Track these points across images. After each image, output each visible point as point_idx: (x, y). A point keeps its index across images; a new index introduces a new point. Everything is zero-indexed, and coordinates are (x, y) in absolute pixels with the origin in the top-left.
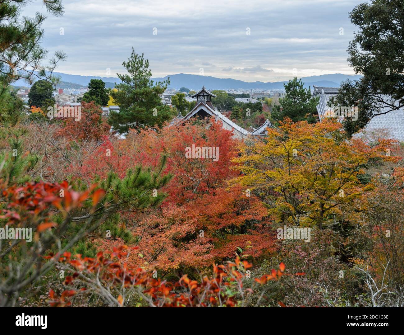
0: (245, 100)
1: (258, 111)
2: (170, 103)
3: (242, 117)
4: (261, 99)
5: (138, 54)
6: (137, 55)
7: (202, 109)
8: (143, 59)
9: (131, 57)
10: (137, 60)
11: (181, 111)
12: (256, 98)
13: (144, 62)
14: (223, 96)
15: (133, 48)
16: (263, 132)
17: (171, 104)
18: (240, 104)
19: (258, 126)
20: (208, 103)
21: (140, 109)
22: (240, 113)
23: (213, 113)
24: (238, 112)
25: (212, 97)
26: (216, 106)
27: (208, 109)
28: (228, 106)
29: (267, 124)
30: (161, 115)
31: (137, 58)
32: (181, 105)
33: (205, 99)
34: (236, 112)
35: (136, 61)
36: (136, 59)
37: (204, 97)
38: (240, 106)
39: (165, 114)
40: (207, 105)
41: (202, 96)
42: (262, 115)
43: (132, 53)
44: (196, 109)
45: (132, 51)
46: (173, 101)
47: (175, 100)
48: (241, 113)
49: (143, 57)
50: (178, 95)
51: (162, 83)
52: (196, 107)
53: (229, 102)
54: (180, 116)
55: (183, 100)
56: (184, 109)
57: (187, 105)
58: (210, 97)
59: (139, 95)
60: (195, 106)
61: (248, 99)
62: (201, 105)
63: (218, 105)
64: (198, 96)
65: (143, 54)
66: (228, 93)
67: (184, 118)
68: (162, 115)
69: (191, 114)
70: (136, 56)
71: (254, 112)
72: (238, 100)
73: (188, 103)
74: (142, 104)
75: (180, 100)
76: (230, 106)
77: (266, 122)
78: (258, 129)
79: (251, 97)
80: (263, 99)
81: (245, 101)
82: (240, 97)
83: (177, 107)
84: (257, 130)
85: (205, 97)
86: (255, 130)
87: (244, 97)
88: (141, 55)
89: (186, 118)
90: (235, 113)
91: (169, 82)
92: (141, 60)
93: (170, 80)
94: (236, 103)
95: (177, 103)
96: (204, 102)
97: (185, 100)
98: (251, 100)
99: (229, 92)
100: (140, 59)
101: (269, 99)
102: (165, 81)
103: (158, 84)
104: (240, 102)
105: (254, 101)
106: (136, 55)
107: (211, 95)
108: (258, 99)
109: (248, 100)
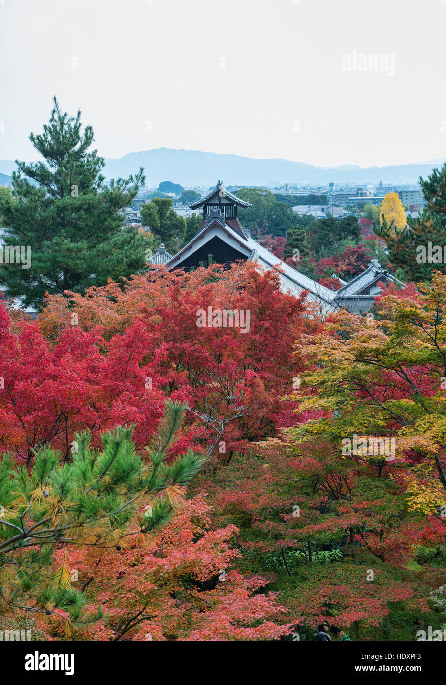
0: (316, 210)
1: (350, 237)
2: (136, 221)
3: (310, 253)
4: (356, 208)
5: (68, 112)
6: (65, 115)
7: (216, 237)
8: (80, 125)
9: (51, 120)
10: (66, 127)
11: (164, 241)
12: (343, 205)
13: (82, 133)
14: (264, 202)
15: (55, 99)
16: (366, 291)
17: (139, 222)
18: (307, 220)
19: (352, 274)
20: (230, 221)
21: (72, 245)
22: (305, 243)
23: (242, 246)
24: (301, 240)
25: (239, 208)
26: (246, 227)
27: (230, 236)
28: (277, 225)
29: (374, 269)
30: (125, 260)
31: (66, 121)
32: (163, 226)
33: (222, 212)
34: (296, 240)
35: (61, 129)
36: (62, 124)
37: (220, 208)
38: (305, 225)
39: (133, 257)
40: (228, 228)
41: (217, 205)
42: (360, 248)
43: (54, 112)
44: (202, 237)
45: (52, 107)
46: (144, 215)
47: (150, 215)
48: (309, 243)
49: (80, 121)
50: (156, 202)
51: (127, 183)
52: (203, 231)
53: (278, 216)
54: (162, 252)
55: (168, 215)
56: (171, 235)
57: (178, 224)
58: (236, 207)
59: (69, 212)
60: (198, 230)
61: (323, 207)
62: (215, 226)
63: (251, 224)
64: (206, 205)
65: (79, 113)
66: (276, 195)
67: (173, 258)
68: (127, 258)
69: (190, 248)
70: (63, 118)
71: (340, 239)
72: (300, 210)
73: (181, 222)
74: (77, 233)
75: (161, 213)
76: (281, 227)
77: (370, 266)
78: (352, 284)
79: (331, 202)
80: (361, 206)
81: (317, 212)
82: (305, 204)
83: (155, 230)
84: (349, 286)
85: (224, 208)
86: (345, 283)
87: (314, 203)
88: (76, 116)
89: (178, 258)
90: (295, 243)
91: (143, 179)
92: (75, 127)
93: (144, 174)
94: (295, 219)
95: (154, 220)
96: (221, 220)
97: (173, 214)
98: (330, 210)
99: (278, 192)
100: (73, 124)
101: (374, 206)
102: (134, 177)
103: (115, 185)
104: (304, 216)
105: (339, 213)
106: (62, 114)
107: (237, 203)
108: (348, 208)
109: (323, 210)
